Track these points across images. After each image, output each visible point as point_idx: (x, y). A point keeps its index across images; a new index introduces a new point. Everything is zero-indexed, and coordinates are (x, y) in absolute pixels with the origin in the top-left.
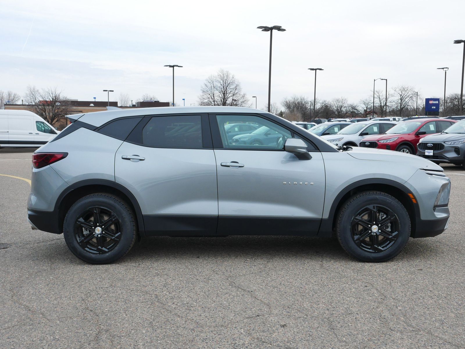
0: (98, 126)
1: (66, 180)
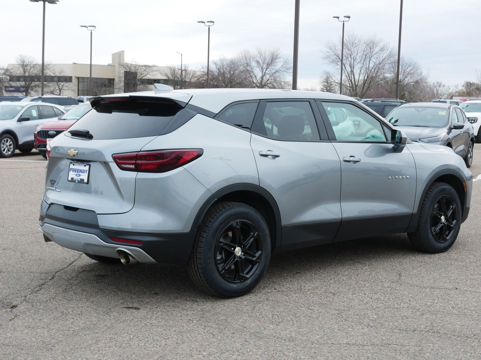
0: (216, 112)
1: (208, 187)
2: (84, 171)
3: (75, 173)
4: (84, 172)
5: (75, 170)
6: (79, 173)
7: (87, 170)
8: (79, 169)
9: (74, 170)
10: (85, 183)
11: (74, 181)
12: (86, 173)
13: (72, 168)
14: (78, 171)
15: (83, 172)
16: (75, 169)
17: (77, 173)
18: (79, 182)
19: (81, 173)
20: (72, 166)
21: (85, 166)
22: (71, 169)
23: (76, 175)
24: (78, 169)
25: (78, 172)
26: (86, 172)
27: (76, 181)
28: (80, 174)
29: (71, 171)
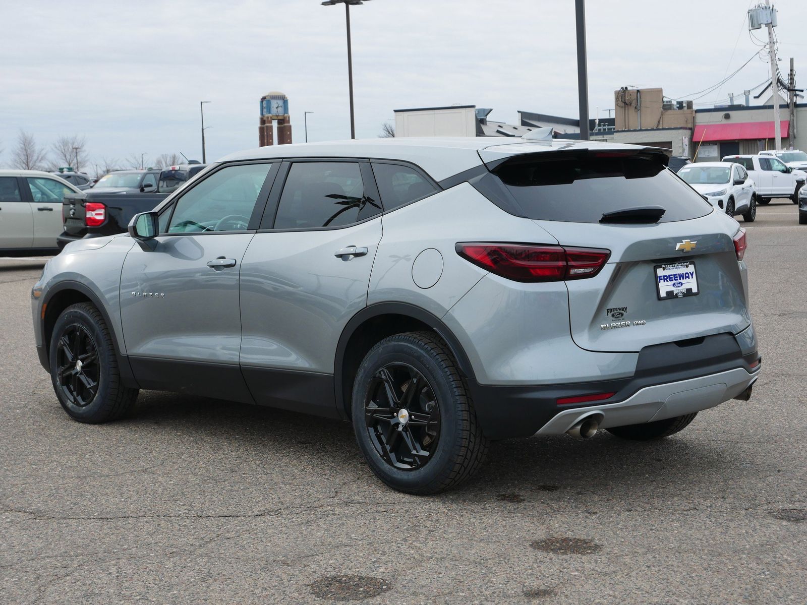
2: (687, 275)
3: (672, 283)
4: (689, 277)
5: (670, 278)
6: (679, 281)
7: (693, 272)
8: (677, 275)
9: (667, 278)
10: (695, 294)
11: (676, 296)
12: (692, 278)
13: (663, 275)
14: (675, 277)
15: (686, 277)
16: (669, 276)
17: (674, 281)
18: (685, 295)
19: (683, 279)
20: (660, 272)
21: (687, 266)
22: (660, 277)
23: (674, 285)
24: (674, 275)
25: (677, 280)
26: (692, 275)
27: (680, 294)
28: (682, 281)
29: (662, 281)
